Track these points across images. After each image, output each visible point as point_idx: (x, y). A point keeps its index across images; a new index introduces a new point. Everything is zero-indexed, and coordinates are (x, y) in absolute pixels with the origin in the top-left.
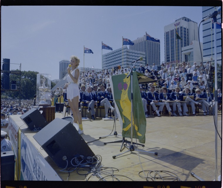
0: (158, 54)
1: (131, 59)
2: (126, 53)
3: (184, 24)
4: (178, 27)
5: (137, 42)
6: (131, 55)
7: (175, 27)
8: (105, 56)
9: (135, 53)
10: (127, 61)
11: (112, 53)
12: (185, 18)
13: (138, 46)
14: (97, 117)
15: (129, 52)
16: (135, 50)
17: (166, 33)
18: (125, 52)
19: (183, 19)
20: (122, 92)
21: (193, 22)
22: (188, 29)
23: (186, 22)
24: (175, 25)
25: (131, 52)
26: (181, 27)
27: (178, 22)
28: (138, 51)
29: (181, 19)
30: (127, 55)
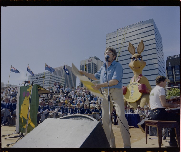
0: (74, 80)
1: (53, 81)
2: (49, 77)
3: (95, 61)
4: (91, 62)
5: (60, 69)
6: (53, 79)
7: (88, 62)
8: (31, 77)
9: (57, 78)
10: (50, 83)
11: (37, 75)
12: (96, 57)
13: (60, 72)
14: (10, 124)
15: (52, 76)
16: (57, 75)
17: (82, 65)
18: (48, 75)
19: (94, 58)
20: (24, 98)
21: (101, 61)
22: (97, 65)
23: (96, 60)
24: (88, 61)
25: (53, 77)
26: (93, 63)
27: (91, 59)
28: (59, 76)
29: (93, 57)
30: (50, 78)
